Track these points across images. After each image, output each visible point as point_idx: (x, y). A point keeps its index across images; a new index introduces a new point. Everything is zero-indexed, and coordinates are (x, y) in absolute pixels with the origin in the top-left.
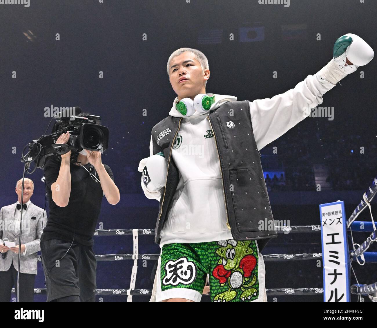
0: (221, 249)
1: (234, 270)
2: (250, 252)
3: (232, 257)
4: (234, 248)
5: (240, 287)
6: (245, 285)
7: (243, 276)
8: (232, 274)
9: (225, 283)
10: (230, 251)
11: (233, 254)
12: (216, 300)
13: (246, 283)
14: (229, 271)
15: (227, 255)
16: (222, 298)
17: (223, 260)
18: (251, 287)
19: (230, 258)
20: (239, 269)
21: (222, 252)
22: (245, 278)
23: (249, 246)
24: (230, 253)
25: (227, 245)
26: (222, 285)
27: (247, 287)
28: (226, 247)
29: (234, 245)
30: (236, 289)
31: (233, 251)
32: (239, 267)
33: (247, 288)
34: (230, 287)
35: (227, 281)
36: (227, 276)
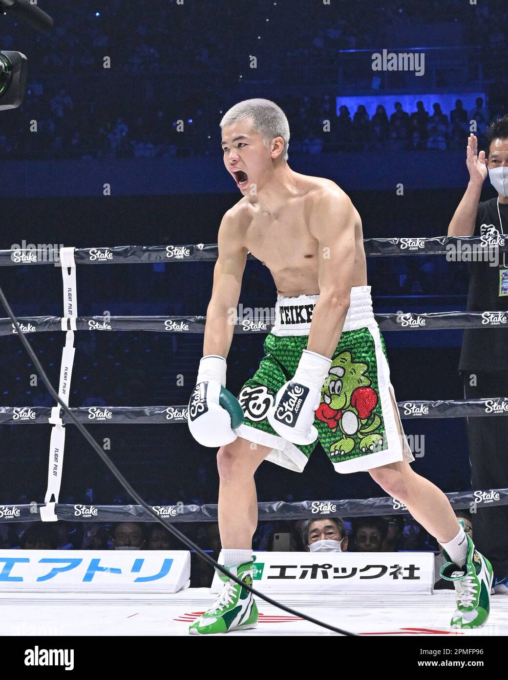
1: (345, 410)
2: (366, 382)
3: (338, 391)
4: (340, 379)
5: (356, 433)
6: (363, 429)
7: (358, 417)
8: (342, 415)
9: (336, 428)
10: (335, 384)
11: (339, 387)
13: (363, 426)
14: (338, 410)
15: (331, 390)
16: (340, 449)
17: (325, 396)
18: (372, 432)
19: (335, 394)
20: (350, 408)
22: (361, 421)
23: (363, 375)
24: (334, 386)
25: (329, 375)
26: (333, 431)
27: (364, 433)
30: (351, 435)
31: (339, 384)
32: (351, 404)
33: (367, 434)
34: (343, 434)
35: (338, 425)
36: (337, 418)
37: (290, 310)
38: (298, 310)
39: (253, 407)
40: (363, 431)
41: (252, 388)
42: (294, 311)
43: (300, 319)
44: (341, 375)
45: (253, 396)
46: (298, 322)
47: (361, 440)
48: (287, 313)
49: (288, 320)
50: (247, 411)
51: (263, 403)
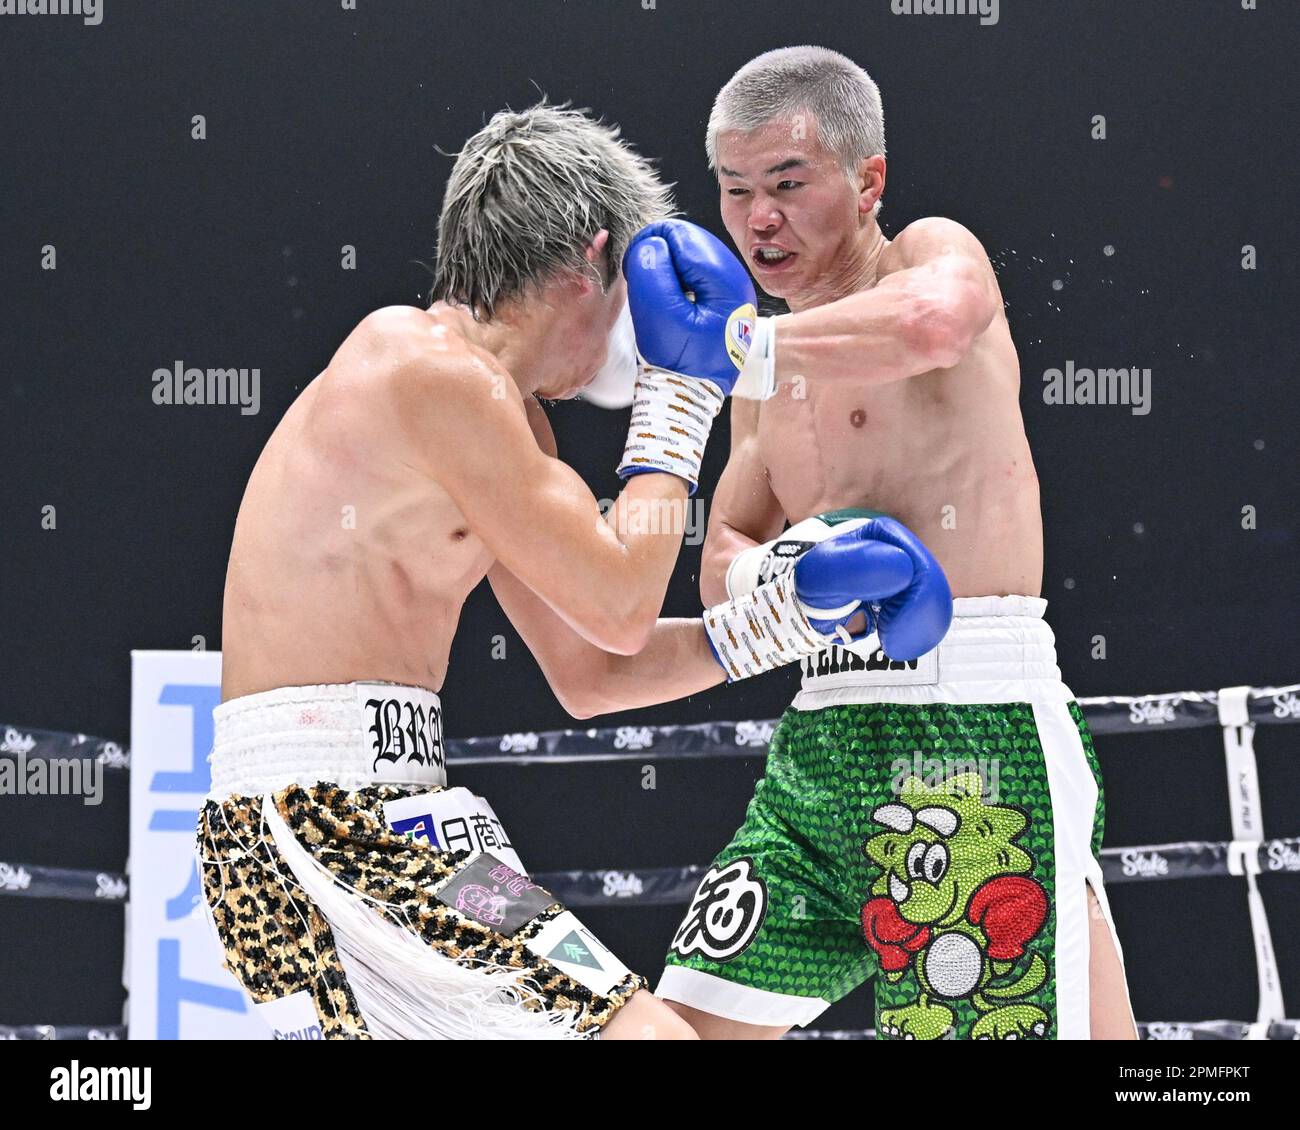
0: (884, 838)
1: (942, 927)
2: (1019, 861)
3: (935, 874)
4: (942, 839)
5: (969, 995)
6: (993, 987)
7: (983, 954)
8: (932, 939)
9: (905, 971)
10: (925, 853)
11: (938, 863)
13: (996, 980)
14: (920, 926)
15: (911, 863)
17: (893, 878)
18: (1018, 1000)
19: (924, 878)
20: (964, 926)
21: (889, 848)
22: (991, 965)
23: (1014, 840)
24: (924, 856)
25: (913, 826)
26: (893, 977)
27: (998, 998)
28: (907, 833)
30: (950, 998)
31: (938, 852)
32: (966, 915)
33: (1004, 1003)
34: (923, 990)
35: (911, 964)
36: (914, 945)
39: (716, 920)
40: (994, 992)
41: (719, 871)
43: (850, 659)
44: (947, 832)
46: (845, 667)
47: (979, 1018)
49: (824, 664)
50: (699, 932)
51: (738, 906)
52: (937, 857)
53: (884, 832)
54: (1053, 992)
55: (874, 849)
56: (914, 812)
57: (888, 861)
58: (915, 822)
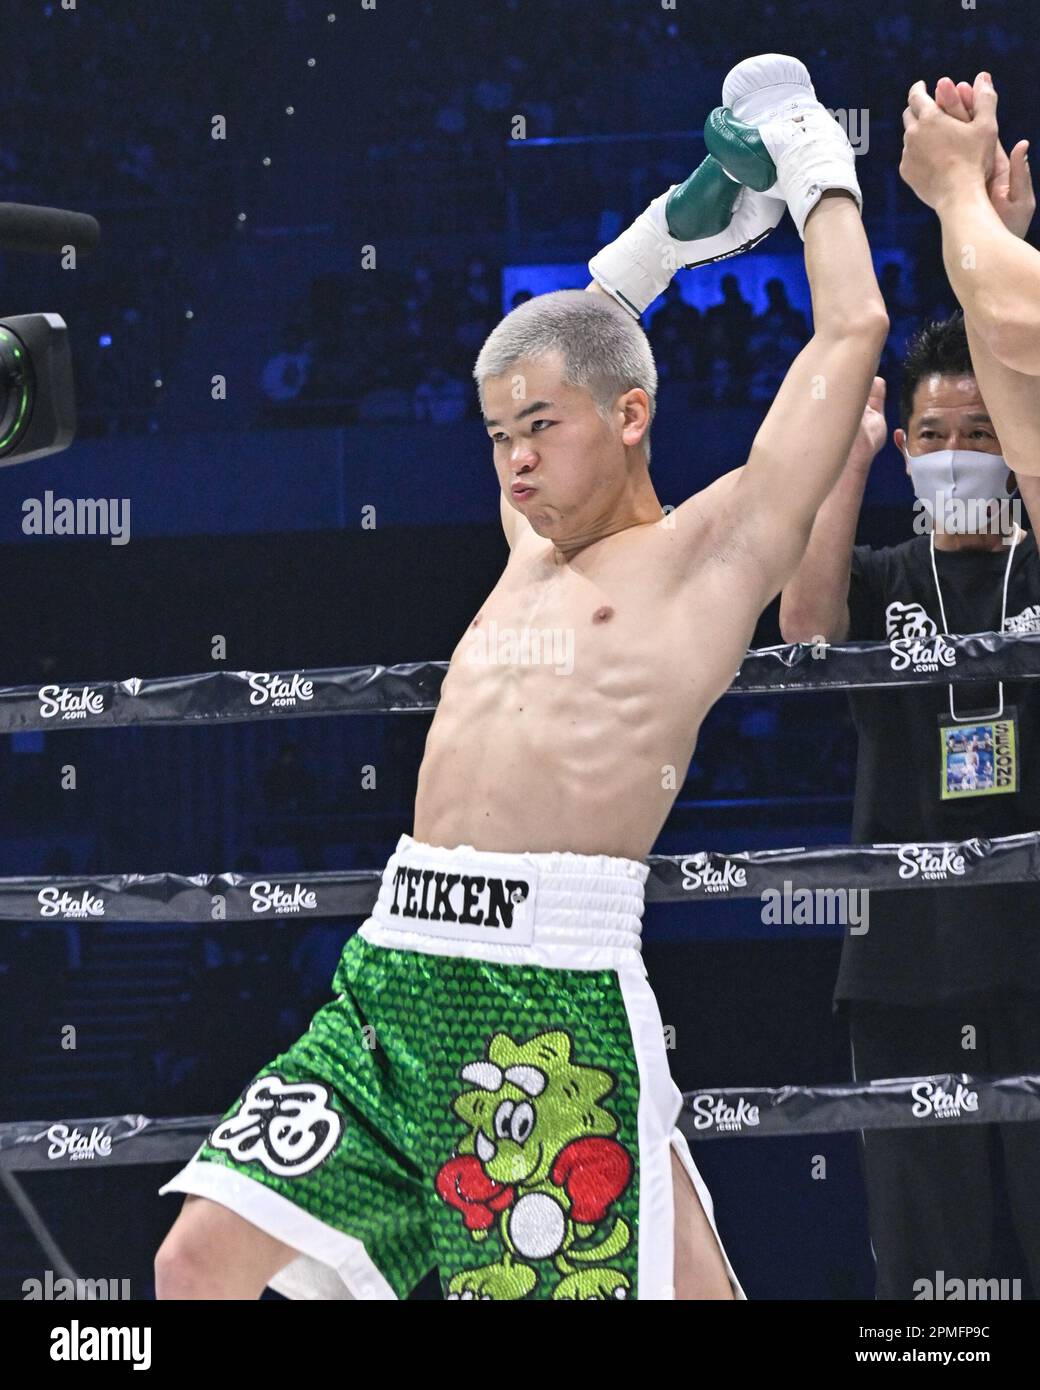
0: (474, 1096)
1: (528, 1187)
2: (604, 1124)
3: (521, 1134)
4: (529, 1098)
5: (552, 1258)
6: (576, 1250)
7: (567, 1215)
8: (517, 1199)
9: (490, 1230)
10: (513, 1113)
11: (526, 1123)
12: (456, 1292)
13: (579, 1243)
14: (505, 1184)
15: (499, 1123)
16: (480, 1290)
17: (480, 1137)
18: (603, 1263)
19: (510, 1138)
20: (548, 1186)
21: (478, 1106)
23: (599, 1103)
24: (511, 1116)
25: (502, 1085)
26: (477, 1235)
27: (581, 1262)
28: (496, 1092)
29: (534, 1092)
30: (533, 1259)
31: (525, 1112)
32: (550, 1176)
33: (585, 1266)
34: (507, 1249)
35: (496, 1224)
36: (498, 1204)
37: (422, 881)
38: (444, 886)
39: (281, 1135)
40: (573, 1254)
41: (284, 1082)
42: (433, 884)
43: (442, 909)
45: (286, 1105)
46: (436, 916)
47: (561, 1280)
48: (413, 885)
49: (412, 907)
50: (261, 1143)
51: (311, 1129)
52: (524, 1117)
53: (473, 1090)
54: (636, 1258)
55: (463, 1105)
56: (503, 1071)
57: (477, 1119)
58: (504, 1080)
